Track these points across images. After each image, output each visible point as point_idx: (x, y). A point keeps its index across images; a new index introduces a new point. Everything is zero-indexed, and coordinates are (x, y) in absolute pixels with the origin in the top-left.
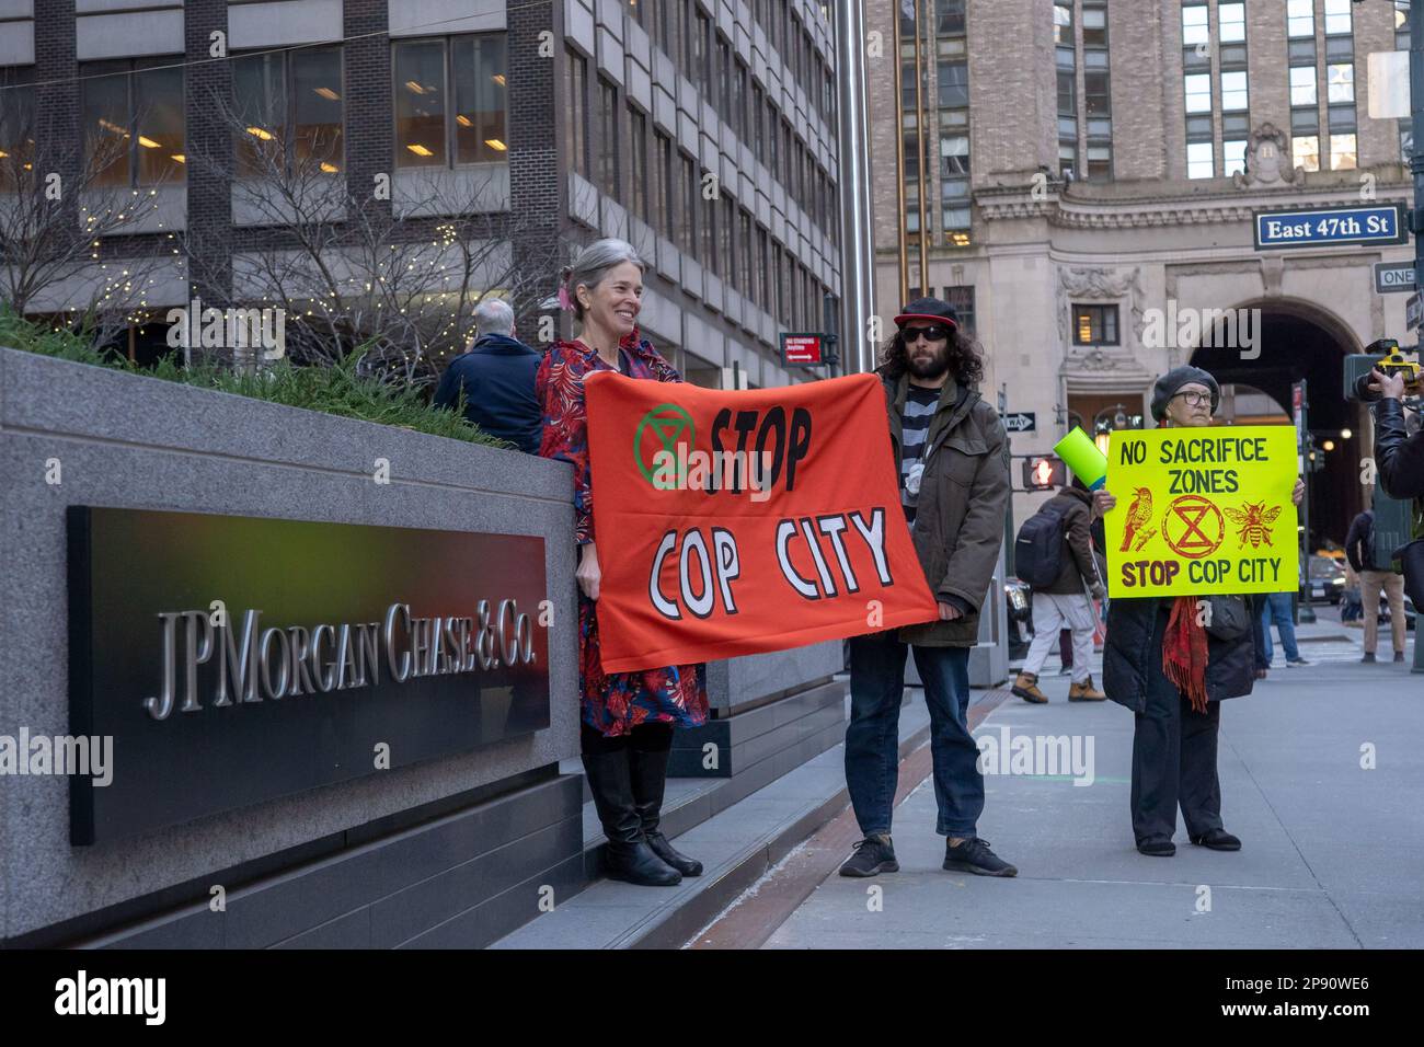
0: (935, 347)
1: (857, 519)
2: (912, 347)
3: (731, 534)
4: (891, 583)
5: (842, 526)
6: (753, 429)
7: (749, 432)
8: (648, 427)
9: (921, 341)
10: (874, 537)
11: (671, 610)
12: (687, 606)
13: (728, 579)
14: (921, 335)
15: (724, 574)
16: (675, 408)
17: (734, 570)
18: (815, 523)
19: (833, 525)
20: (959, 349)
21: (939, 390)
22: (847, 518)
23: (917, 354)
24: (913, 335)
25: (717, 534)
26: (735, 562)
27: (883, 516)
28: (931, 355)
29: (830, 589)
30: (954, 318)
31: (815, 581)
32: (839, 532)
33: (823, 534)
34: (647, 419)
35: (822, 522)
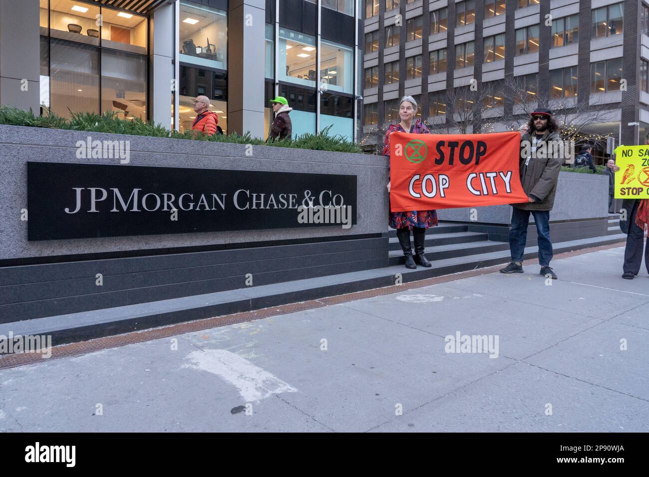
0: (543, 122)
1: (501, 174)
2: (535, 122)
3: (446, 176)
4: (511, 192)
5: (495, 175)
6: (457, 146)
7: (456, 148)
8: (409, 146)
9: (538, 120)
10: (507, 179)
11: (418, 196)
12: (424, 194)
13: (443, 188)
14: (539, 118)
15: (441, 187)
16: (419, 141)
17: (447, 186)
18: (485, 175)
19: (492, 175)
20: (551, 123)
21: (543, 135)
22: (498, 173)
23: (537, 124)
24: (536, 118)
25: (440, 176)
26: (448, 183)
27: (511, 173)
28: (542, 124)
29: (485, 193)
30: (551, 113)
31: (481, 191)
32: (494, 177)
33: (487, 177)
34: (409, 144)
35: (487, 174)
